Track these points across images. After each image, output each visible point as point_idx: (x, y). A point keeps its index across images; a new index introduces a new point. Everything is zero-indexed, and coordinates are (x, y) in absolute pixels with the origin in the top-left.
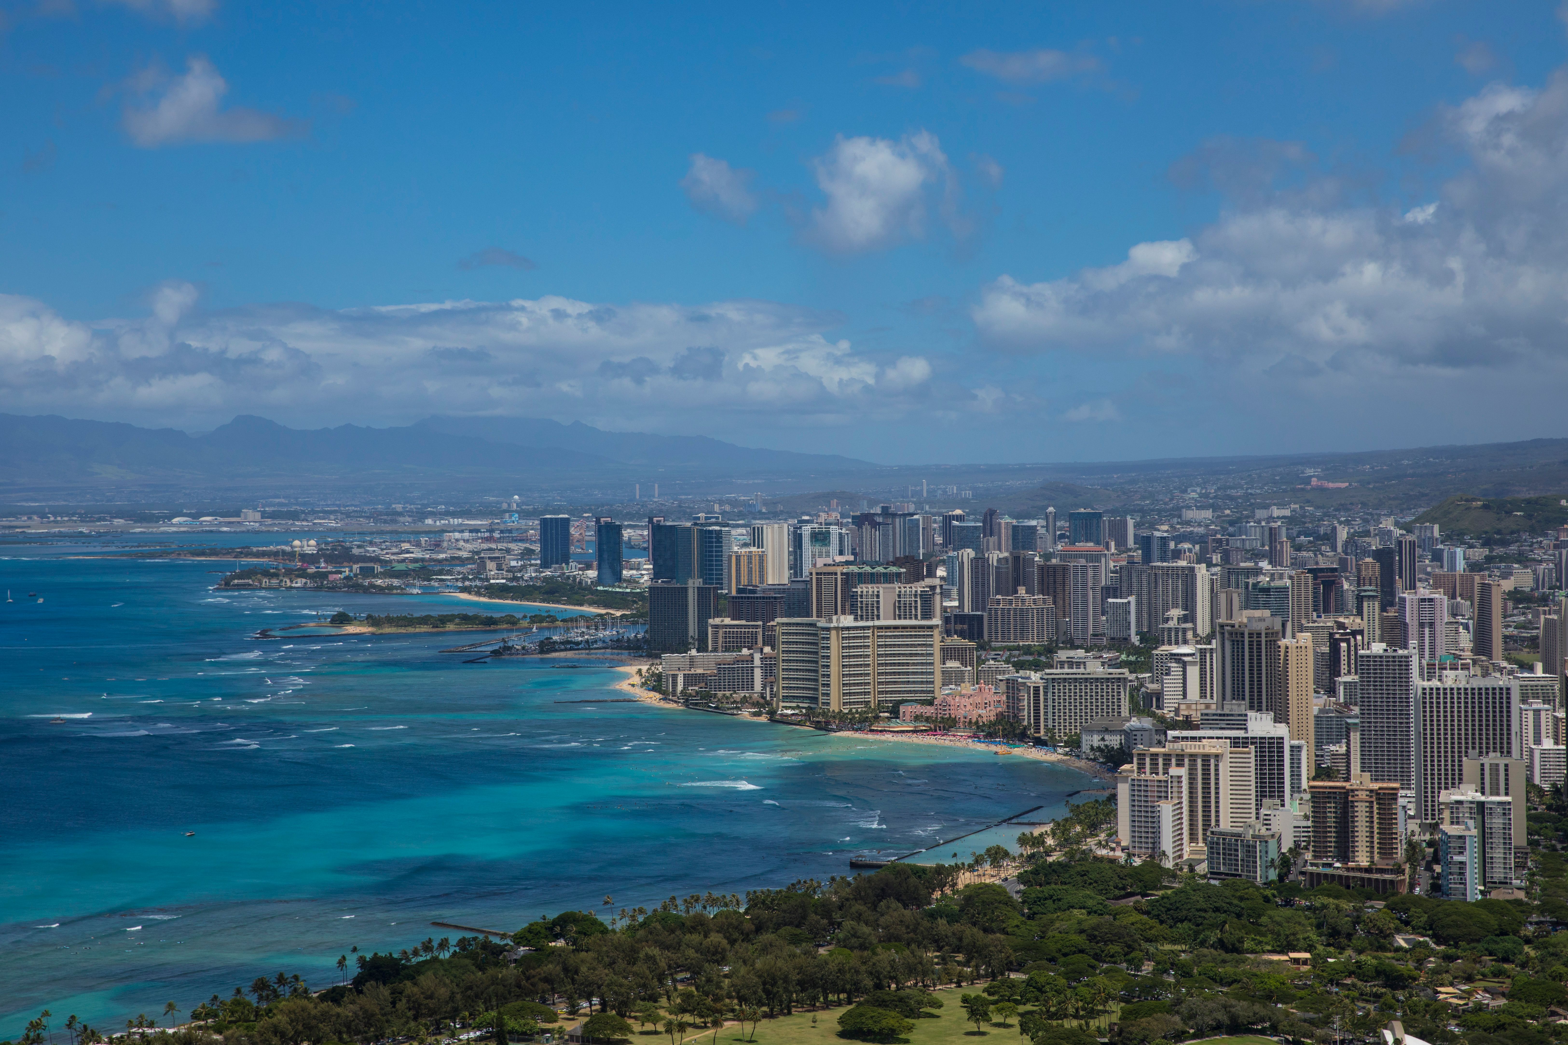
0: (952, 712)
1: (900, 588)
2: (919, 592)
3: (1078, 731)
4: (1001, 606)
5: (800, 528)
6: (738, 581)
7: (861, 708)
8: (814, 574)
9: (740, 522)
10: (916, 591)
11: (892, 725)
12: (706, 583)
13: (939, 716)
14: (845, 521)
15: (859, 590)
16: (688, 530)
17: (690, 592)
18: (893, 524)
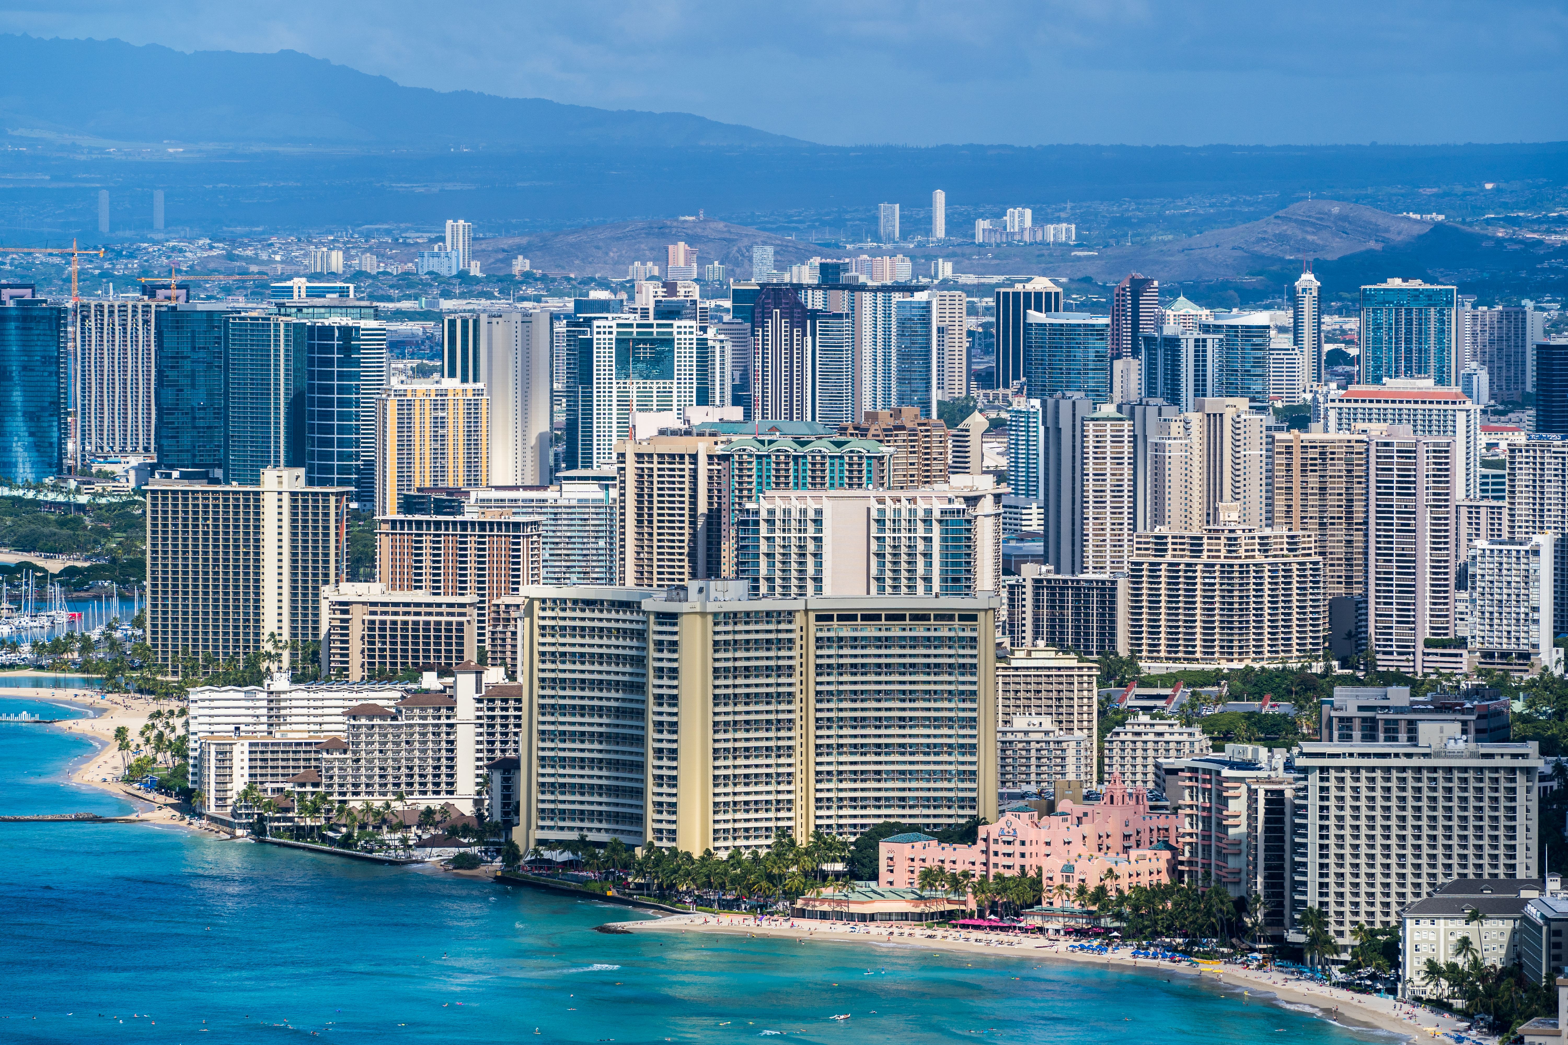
0: (1027, 862)
1: (881, 501)
2: (937, 514)
3: (1393, 920)
4: (1169, 558)
5: (588, 322)
6: (404, 476)
7: (764, 845)
8: (630, 460)
9: (406, 305)
10: (928, 512)
11: (853, 897)
12: (310, 482)
13: (992, 871)
14: (711, 304)
15: (764, 506)
16: (261, 326)
17: (269, 505)
18: (853, 313)
